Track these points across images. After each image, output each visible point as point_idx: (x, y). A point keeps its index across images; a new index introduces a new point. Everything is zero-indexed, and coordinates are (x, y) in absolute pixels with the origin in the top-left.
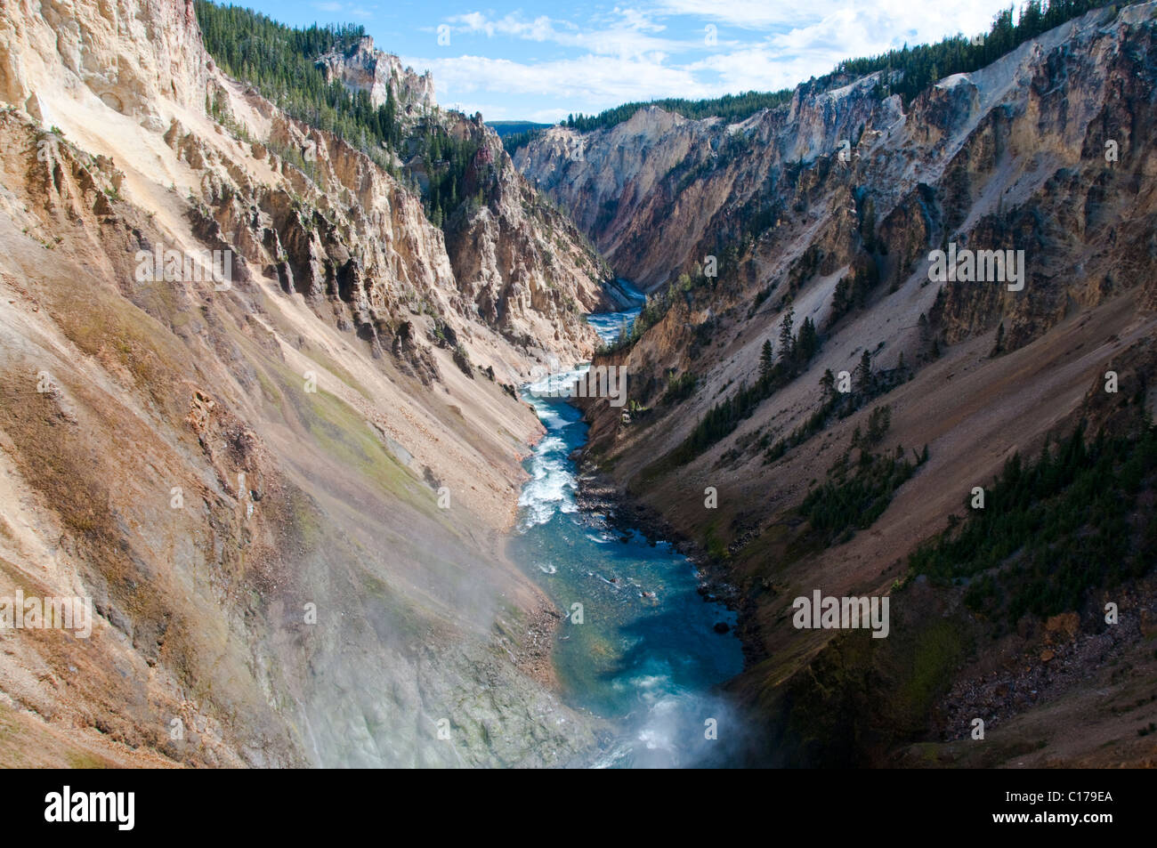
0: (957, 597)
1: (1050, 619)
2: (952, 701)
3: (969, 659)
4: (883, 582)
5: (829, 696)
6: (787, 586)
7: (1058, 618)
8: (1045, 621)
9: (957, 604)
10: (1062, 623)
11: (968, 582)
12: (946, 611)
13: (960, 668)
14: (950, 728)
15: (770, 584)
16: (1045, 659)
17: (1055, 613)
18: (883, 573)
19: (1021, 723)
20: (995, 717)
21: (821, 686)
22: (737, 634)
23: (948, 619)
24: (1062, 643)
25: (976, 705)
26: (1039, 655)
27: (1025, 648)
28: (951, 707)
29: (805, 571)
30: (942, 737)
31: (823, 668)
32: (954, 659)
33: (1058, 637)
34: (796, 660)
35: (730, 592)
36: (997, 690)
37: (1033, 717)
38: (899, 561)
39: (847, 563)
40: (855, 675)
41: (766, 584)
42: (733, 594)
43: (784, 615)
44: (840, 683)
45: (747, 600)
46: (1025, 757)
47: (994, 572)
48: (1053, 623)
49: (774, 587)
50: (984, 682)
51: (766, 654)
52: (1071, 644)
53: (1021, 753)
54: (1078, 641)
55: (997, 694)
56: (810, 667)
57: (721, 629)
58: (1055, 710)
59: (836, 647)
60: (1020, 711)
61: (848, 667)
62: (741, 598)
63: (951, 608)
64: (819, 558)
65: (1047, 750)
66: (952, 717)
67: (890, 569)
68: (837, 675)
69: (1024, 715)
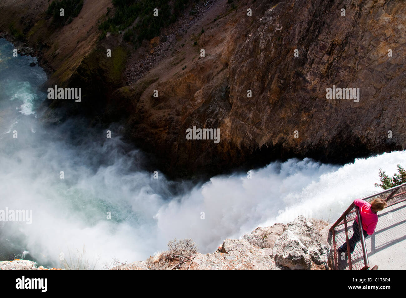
0: (121, 38)
1: (151, 40)
2: (127, 72)
3: (130, 57)
4: (89, 36)
5: (87, 80)
6: (53, 44)
7: (153, 39)
8: (150, 41)
9: (122, 40)
10: (155, 41)
11: (123, 32)
12: (119, 44)
13: (127, 61)
14: (129, 81)
15: (45, 44)
16: (152, 53)
17: (152, 38)
18: (88, 32)
19: (150, 74)
20: (141, 74)
21: (83, 77)
22: (40, 65)
23: (120, 46)
24: (156, 47)
25: (135, 72)
26: (150, 52)
27: (145, 50)
28: (128, 74)
29: (58, 36)
30: (127, 84)
31: (82, 71)
32: (125, 58)
33: (154, 45)
34: (68, 70)
35: (30, 50)
36: (140, 65)
37: (153, 71)
38: (92, 27)
39: (73, 30)
40: (95, 71)
41: (44, 44)
42: (32, 51)
43: (55, 54)
44: (90, 75)
45: (38, 52)
46: (154, 84)
47: (131, 28)
48: (152, 41)
49: (48, 45)
50: (136, 64)
51: (54, 70)
52: (158, 47)
53: (153, 83)
54: (160, 45)
55: (141, 67)
56: (77, 72)
57: (33, 65)
58: (159, 68)
59: (85, 63)
60: (148, 70)
61: (91, 69)
62: (35, 51)
63: (120, 42)
64: (62, 31)
65: (160, 80)
66: (128, 77)
67: (90, 30)
68: (88, 72)
69: (150, 71)
